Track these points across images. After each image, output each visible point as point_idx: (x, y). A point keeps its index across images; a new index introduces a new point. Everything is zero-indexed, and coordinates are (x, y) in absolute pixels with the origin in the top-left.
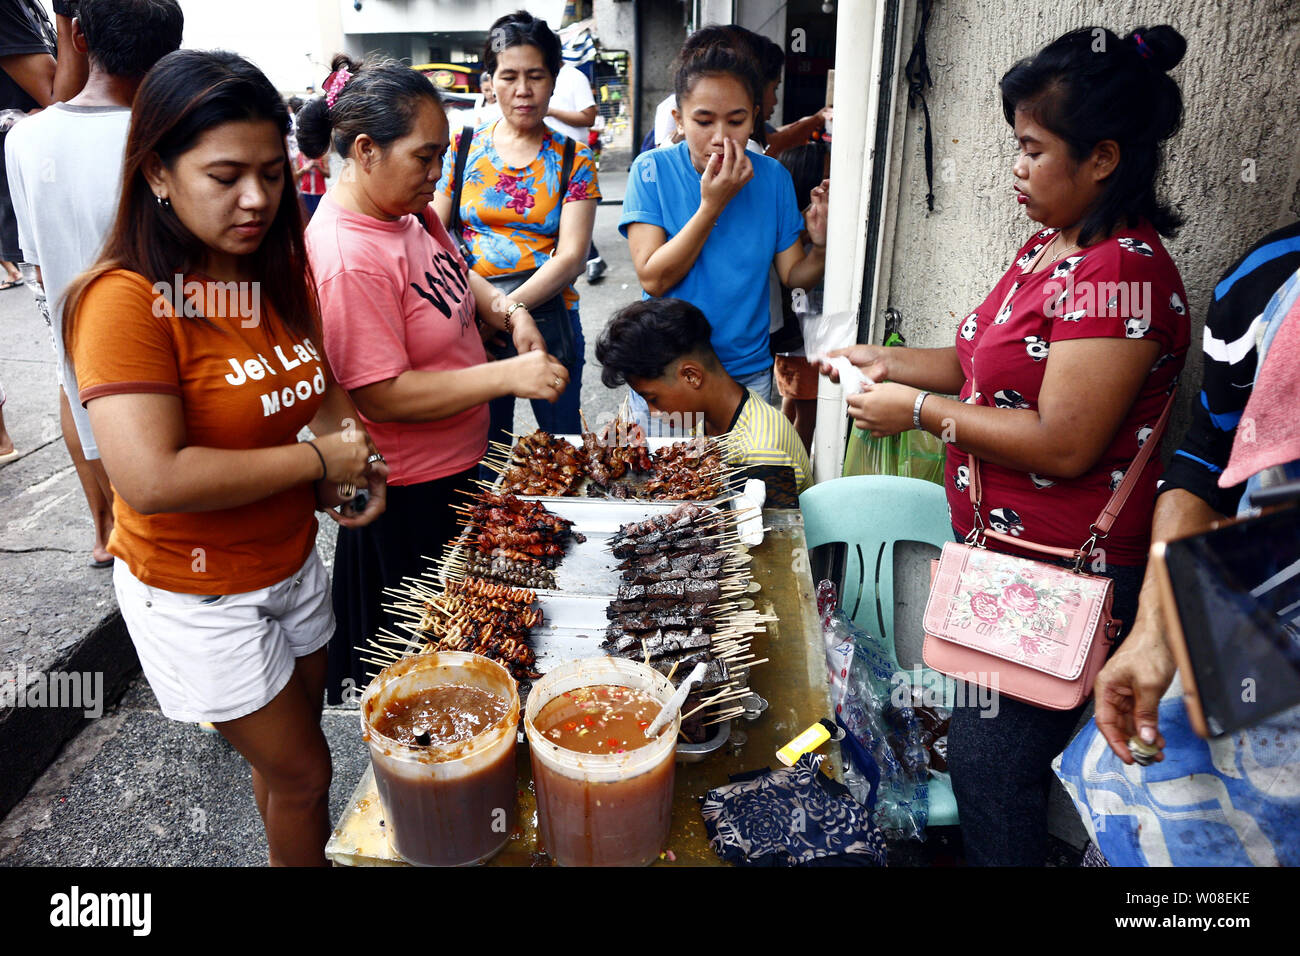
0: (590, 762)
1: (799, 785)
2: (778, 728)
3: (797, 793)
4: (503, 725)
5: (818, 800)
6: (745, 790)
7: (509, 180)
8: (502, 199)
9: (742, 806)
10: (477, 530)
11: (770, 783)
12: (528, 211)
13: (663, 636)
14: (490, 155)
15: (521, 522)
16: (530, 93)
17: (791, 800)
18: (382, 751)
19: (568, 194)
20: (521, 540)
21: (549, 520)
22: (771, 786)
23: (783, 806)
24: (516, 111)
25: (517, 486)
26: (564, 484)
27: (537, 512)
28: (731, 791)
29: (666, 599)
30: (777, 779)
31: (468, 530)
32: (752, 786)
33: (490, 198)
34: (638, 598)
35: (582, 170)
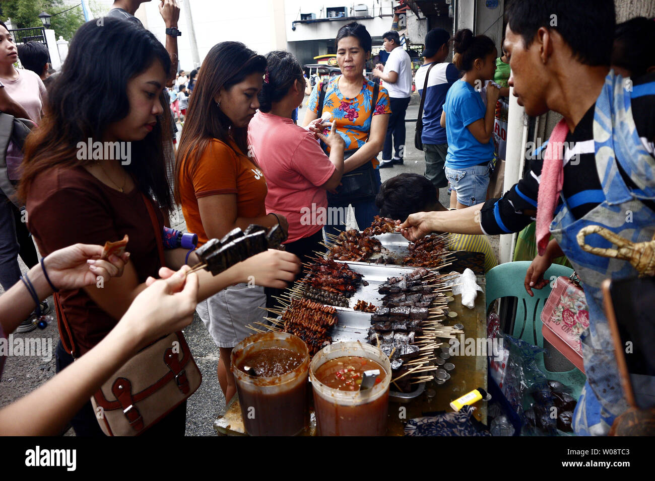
0: (338, 394)
1: (459, 422)
2: (454, 390)
3: (458, 426)
4: (298, 371)
5: (469, 432)
6: (429, 421)
7: (346, 104)
8: (342, 114)
9: (427, 429)
10: (312, 276)
11: (444, 419)
12: (355, 119)
13: (394, 335)
14: (337, 92)
15: (335, 273)
16: (351, 59)
17: (454, 429)
18: (238, 377)
19: (375, 111)
20: (334, 282)
21: (349, 273)
22: (444, 421)
23: (449, 433)
24: (345, 69)
25: (336, 255)
26: (361, 255)
27: (344, 269)
28: (422, 421)
29: (400, 316)
30: (448, 417)
31: (308, 275)
32: (433, 420)
33: (336, 114)
34: (385, 314)
35: (382, 99)
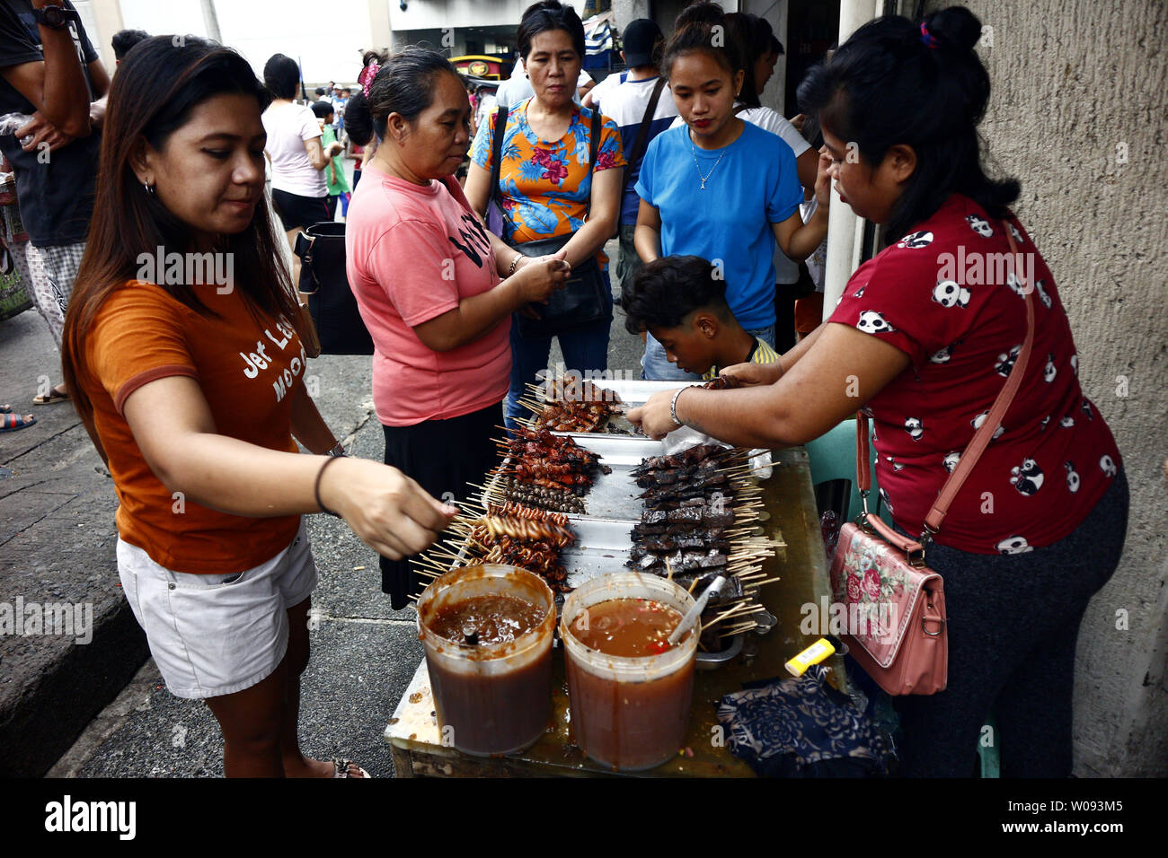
0: (620, 664)
1: (805, 693)
2: (786, 642)
3: (804, 700)
4: (542, 630)
5: (824, 708)
6: (756, 696)
7: (543, 153)
8: (538, 171)
9: (755, 710)
10: (514, 461)
11: (779, 691)
12: (562, 180)
13: (683, 556)
14: (526, 132)
15: (555, 454)
16: (561, 73)
17: (799, 706)
18: (435, 649)
19: (597, 164)
20: (554, 469)
21: (578, 453)
22: (781, 694)
23: (792, 712)
24: (549, 90)
25: (550, 423)
26: (592, 422)
27: (568, 446)
28: (744, 697)
29: (685, 524)
30: (786, 688)
31: (507, 461)
32: (763, 693)
33: (527, 171)
34: (660, 522)
35: (609, 141)
